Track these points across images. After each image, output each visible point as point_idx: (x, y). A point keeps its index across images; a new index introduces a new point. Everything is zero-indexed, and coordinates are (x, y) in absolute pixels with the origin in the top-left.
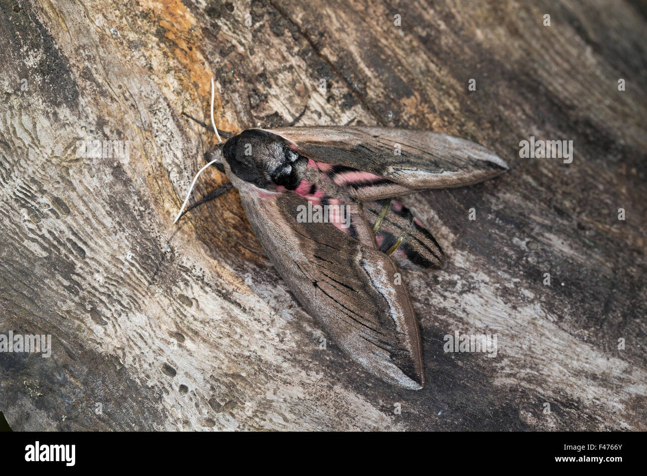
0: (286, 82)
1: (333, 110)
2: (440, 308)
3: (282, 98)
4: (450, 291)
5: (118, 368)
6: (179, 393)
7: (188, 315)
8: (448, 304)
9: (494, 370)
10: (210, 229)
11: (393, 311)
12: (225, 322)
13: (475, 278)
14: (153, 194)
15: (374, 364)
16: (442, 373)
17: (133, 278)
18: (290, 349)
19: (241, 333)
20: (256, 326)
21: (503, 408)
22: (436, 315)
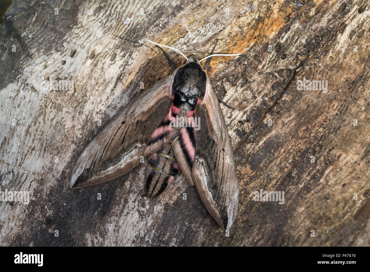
0: (246, 96)
1: (235, 125)
2: (128, 199)
3: (236, 94)
4: (139, 204)
5: (71, 26)
6: (61, 60)
7: (105, 60)
8: (130, 204)
9: (95, 233)
10: (156, 65)
11: (112, 168)
12: (104, 81)
13: (148, 218)
14: (170, 30)
15: (83, 160)
16: (89, 204)
17: (122, 27)
18: (93, 118)
19: (99, 90)
20: (104, 98)
21: (73, 240)
22: (123, 198)
